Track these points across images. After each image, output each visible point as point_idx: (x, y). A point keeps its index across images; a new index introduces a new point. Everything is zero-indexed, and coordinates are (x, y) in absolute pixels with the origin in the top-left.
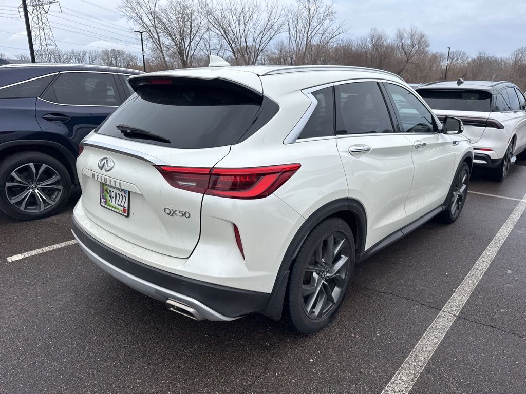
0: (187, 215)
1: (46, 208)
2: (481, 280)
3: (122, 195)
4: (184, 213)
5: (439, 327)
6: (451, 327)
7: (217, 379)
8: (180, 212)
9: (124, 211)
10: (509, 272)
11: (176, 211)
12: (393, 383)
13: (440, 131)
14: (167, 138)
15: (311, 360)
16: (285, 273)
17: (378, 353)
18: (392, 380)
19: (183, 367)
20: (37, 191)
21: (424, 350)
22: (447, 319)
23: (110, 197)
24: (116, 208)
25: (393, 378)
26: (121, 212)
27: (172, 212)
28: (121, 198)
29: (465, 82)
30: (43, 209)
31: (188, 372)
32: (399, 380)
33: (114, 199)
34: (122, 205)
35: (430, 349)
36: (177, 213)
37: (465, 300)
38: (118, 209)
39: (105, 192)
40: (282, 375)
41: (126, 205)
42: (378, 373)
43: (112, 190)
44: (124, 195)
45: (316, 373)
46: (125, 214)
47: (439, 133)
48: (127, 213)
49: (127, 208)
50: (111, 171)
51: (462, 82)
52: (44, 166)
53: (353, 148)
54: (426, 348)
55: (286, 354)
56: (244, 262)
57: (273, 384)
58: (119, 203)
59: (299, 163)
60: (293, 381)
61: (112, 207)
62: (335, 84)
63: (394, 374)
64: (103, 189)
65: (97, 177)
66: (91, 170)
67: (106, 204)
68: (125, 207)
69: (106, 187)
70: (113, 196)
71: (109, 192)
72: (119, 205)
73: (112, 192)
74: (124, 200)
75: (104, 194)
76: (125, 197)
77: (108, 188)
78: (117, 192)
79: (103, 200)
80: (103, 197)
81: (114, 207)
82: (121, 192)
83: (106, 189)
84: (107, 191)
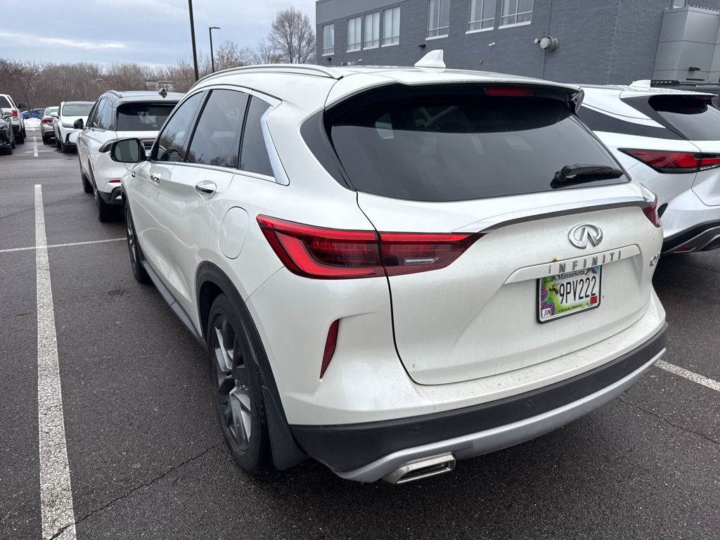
3: (587, 279)
9: (594, 300)
23: (562, 295)
24: (576, 307)
26: (587, 307)
28: (586, 285)
33: (571, 296)
34: (589, 293)
38: (580, 306)
39: (549, 294)
41: (596, 291)
43: (565, 282)
44: (591, 275)
46: (594, 305)
48: (596, 301)
49: (597, 295)
50: (603, 240)
58: (583, 294)
61: (569, 309)
64: (543, 289)
65: (575, 264)
66: (555, 261)
67: (553, 314)
68: (595, 294)
69: (552, 283)
70: (568, 291)
71: (559, 287)
72: (582, 298)
73: (568, 283)
74: (592, 283)
75: (546, 300)
76: (594, 279)
77: (558, 282)
78: (579, 278)
79: (544, 311)
80: (544, 306)
81: (573, 308)
82: (586, 274)
83: (552, 288)
84: (554, 290)
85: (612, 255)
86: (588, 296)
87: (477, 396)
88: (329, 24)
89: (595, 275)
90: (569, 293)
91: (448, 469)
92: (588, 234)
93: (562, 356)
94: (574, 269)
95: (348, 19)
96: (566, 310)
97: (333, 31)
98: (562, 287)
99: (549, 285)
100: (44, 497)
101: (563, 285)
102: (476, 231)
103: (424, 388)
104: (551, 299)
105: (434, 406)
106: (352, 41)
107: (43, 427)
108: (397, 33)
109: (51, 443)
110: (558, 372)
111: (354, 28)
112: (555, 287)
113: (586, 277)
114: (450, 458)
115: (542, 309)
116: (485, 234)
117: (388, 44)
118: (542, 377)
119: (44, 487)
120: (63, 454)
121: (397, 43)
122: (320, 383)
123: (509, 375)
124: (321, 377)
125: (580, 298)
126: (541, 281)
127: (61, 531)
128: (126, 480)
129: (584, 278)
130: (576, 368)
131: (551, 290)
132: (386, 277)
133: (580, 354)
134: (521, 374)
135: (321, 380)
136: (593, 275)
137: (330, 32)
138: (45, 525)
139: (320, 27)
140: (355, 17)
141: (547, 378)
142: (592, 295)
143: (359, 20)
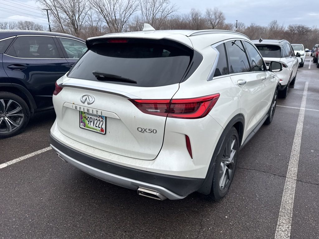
0: (155, 132)
1: (13, 130)
2: (300, 157)
3: (99, 120)
4: (152, 130)
5: (290, 188)
6: (296, 187)
7: (174, 236)
8: (149, 130)
9: (102, 130)
10: (312, 151)
11: (146, 129)
12: (279, 225)
13: (268, 70)
14: (135, 80)
15: (226, 217)
16: (213, 165)
17: (263, 207)
18: (278, 223)
19: (149, 231)
20: (6, 118)
21: (287, 202)
22: (292, 182)
23: (89, 121)
24: (94, 129)
25: (278, 222)
26: (99, 132)
27: (143, 130)
28: (99, 122)
29: (263, 40)
30: (11, 130)
31: (153, 234)
32: (282, 224)
33: (92, 123)
34: (100, 126)
35: (290, 201)
36: (147, 130)
37: (296, 169)
38: (96, 130)
39: (84, 118)
40: (213, 228)
41: (104, 127)
42: (268, 220)
43: (90, 116)
44: (101, 120)
45: (233, 225)
46: (102, 133)
47: (267, 71)
48: (103, 132)
49: (104, 129)
50: (93, 103)
51: (262, 41)
52: (11, 101)
53: (240, 82)
54: (288, 201)
55: (210, 215)
56: (192, 160)
57: (210, 235)
58: (97, 125)
59: (219, 93)
60: (221, 232)
61: (91, 128)
62: (225, 42)
63: (277, 220)
64: (81, 115)
65: (80, 108)
66: (74, 104)
67: (85, 127)
68: (103, 128)
69: (85, 115)
70: (91, 121)
71: (87, 118)
72: (97, 127)
73: (91, 118)
74: (101, 123)
75: (82, 120)
77: (87, 115)
78: (95, 118)
79: (81, 124)
80: (82, 122)
81: (93, 129)
82: (99, 118)
85: (97, 111)
86: (100, 128)
89: (103, 120)
90: (91, 122)
96: (90, 128)
99: (83, 115)
104: (84, 120)
116: (63, 88)
126: (80, 112)
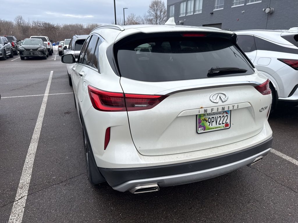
4: (266, 107)
9: (227, 125)
23: (210, 122)
24: (217, 128)
26: (223, 128)
28: (222, 119)
34: (224, 122)
36: (264, 109)
38: (219, 127)
39: (203, 122)
41: (228, 121)
43: (211, 117)
44: (225, 115)
46: (227, 127)
49: (229, 123)
50: (228, 100)
58: (221, 122)
61: (213, 128)
64: (199, 119)
65: (212, 110)
66: (202, 108)
67: (204, 130)
68: (227, 123)
69: (204, 117)
70: (213, 121)
71: (208, 119)
72: (221, 124)
73: (212, 118)
74: (226, 118)
75: (201, 124)
76: (227, 117)
77: (207, 117)
78: (218, 116)
79: (200, 129)
80: (200, 127)
81: (215, 128)
82: (222, 114)
83: (204, 119)
84: (205, 120)
85: (233, 106)
86: (224, 123)
87: (165, 161)
88: (172, 5)
89: (227, 115)
90: (213, 122)
91: (157, 190)
92: (220, 97)
93: (210, 148)
94: (212, 111)
95: (180, 3)
96: (212, 129)
97: (174, 8)
98: (209, 119)
99: (203, 118)
100: (20, 185)
101: (210, 118)
102: (164, 94)
103: (144, 157)
104: (203, 124)
105: (147, 164)
106: (181, 12)
107: (27, 160)
108: (201, 8)
109: (28, 166)
110: (206, 154)
111: (183, 6)
112: (206, 119)
113: (223, 115)
114: (156, 185)
115: (199, 128)
116: (169, 96)
117: (197, 13)
118: (197, 156)
119: (21, 181)
120: (30, 171)
121: (201, 12)
122: (104, 152)
123: (183, 154)
124: (105, 149)
125: (219, 124)
126: (198, 116)
127: (22, 197)
128: (49, 182)
129: (221, 116)
130: (215, 154)
131: (203, 120)
132: (126, 112)
133: (219, 148)
134: (188, 154)
135: (105, 151)
136: (226, 115)
137: (173, 8)
138: (17, 195)
139: (169, 6)
140: (183, 2)
141: (199, 157)
142: (226, 123)
143: (185, 3)
